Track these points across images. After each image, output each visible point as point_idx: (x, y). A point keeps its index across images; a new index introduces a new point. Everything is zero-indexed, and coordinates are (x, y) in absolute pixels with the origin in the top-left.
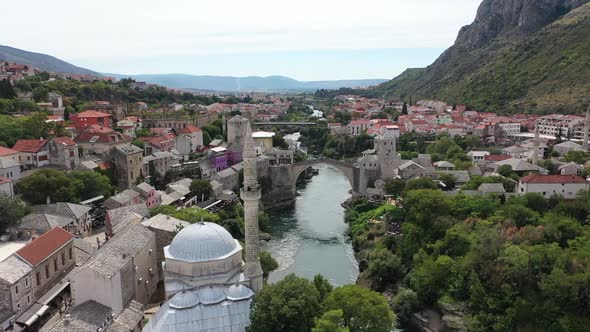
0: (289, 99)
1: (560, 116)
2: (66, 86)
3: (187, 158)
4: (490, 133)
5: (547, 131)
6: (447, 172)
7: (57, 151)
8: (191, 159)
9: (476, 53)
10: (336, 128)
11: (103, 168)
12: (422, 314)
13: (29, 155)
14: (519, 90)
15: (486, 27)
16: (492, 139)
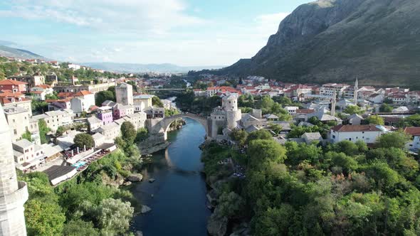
3: (79, 115)
4: (295, 95)
8: (82, 116)
10: (198, 92)
15: (284, 35)
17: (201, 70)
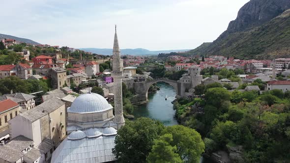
0: (145, 58)
1: (284, 59)
2: (34, 49)
3: (91, 77)
4: (248, 68)
5: (277, 66)
6: (227, 83)
7: (21, 70)
8: (93, 78)
9: (237, 34)
10: (168, 68)
11: (44, 79)
12: (217, 153)
13: (6, 72)
14: (260, 49)
15: (243, 21)
16: (249, 70)
17: (169, 53)
